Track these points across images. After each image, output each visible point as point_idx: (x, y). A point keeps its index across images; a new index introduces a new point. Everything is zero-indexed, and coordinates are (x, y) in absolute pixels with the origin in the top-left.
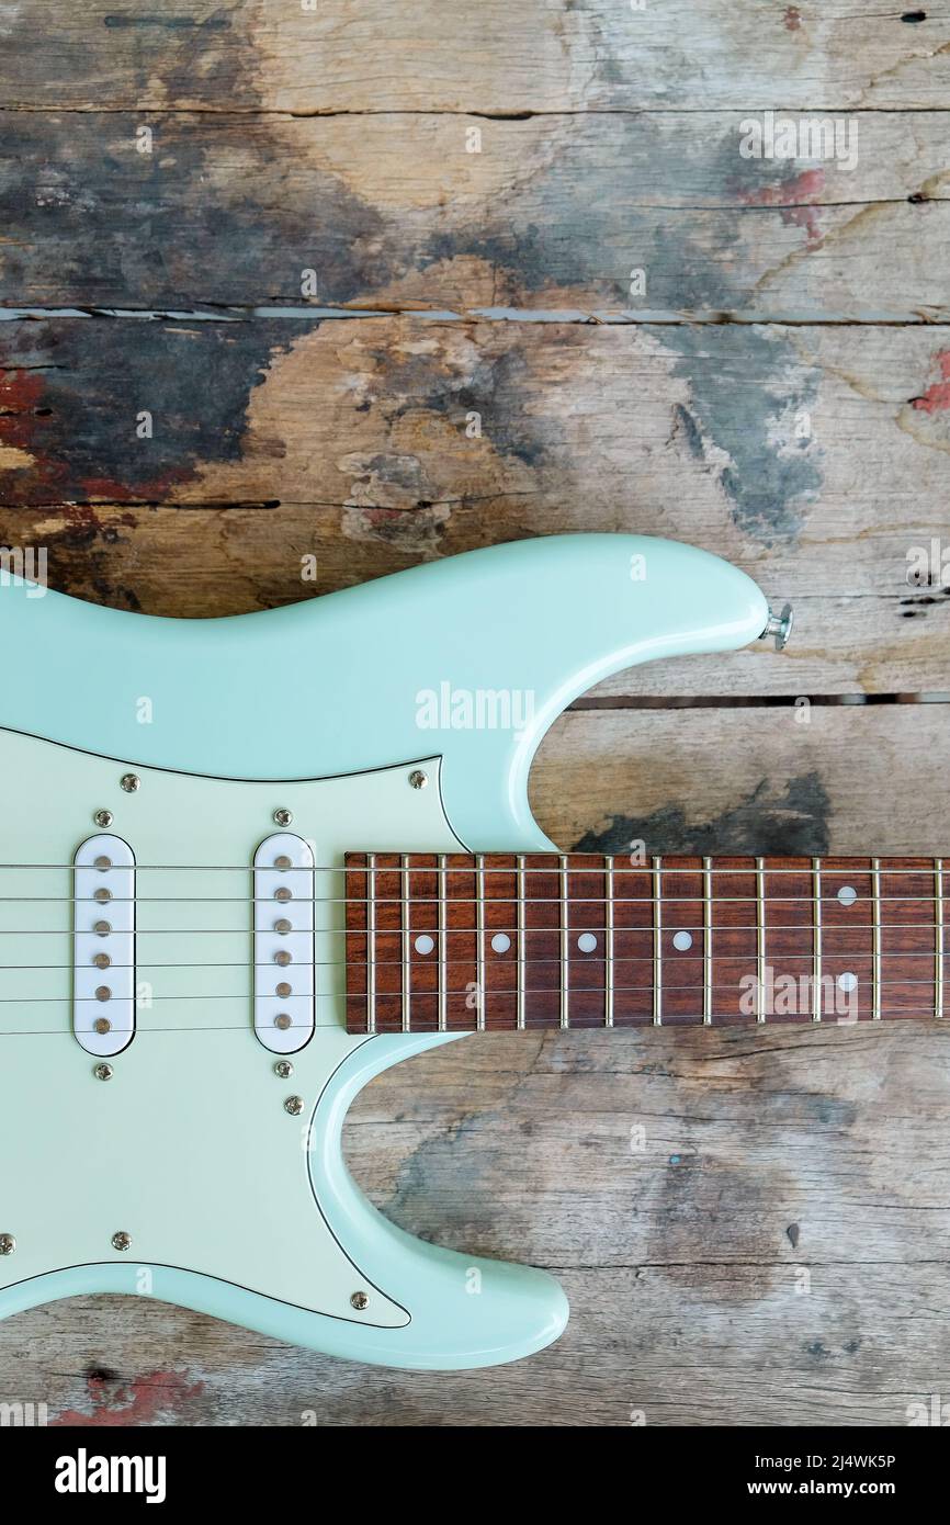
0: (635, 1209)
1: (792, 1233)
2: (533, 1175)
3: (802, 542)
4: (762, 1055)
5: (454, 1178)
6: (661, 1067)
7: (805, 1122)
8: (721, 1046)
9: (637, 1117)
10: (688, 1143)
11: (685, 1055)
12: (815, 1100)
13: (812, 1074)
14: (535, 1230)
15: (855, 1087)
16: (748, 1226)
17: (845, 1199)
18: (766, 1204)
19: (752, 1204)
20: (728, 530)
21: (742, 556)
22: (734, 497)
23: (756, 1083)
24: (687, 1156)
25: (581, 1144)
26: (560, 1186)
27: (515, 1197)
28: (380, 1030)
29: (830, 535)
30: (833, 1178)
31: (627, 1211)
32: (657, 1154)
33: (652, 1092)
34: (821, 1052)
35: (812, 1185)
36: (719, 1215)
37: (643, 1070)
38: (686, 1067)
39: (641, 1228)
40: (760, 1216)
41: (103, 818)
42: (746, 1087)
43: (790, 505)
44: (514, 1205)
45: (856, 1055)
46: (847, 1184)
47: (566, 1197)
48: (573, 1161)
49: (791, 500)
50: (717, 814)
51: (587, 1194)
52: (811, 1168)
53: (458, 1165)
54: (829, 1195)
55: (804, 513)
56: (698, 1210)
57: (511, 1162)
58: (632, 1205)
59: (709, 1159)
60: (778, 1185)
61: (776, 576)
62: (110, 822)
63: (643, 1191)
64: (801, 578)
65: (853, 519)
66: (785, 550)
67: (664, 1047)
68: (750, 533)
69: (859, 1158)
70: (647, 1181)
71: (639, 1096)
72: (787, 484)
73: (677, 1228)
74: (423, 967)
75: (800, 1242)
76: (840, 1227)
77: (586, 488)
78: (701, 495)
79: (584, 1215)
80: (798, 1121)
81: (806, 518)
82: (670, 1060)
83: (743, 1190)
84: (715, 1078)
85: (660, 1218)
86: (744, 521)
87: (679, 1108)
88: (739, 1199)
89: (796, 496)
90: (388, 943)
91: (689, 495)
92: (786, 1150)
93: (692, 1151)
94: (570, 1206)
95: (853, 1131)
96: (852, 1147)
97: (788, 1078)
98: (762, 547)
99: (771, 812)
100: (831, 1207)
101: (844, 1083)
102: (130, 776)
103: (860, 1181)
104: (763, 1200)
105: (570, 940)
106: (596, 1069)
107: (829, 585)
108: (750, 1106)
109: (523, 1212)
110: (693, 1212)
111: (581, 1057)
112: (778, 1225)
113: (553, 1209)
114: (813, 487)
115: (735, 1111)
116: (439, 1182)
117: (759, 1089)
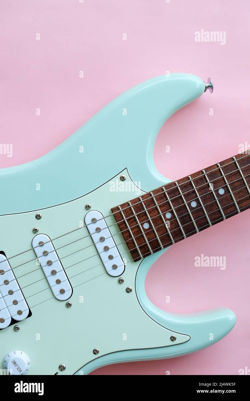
28: (144, 257)
74: (149, 232)
90: (135, 230)
105: (188, 206)
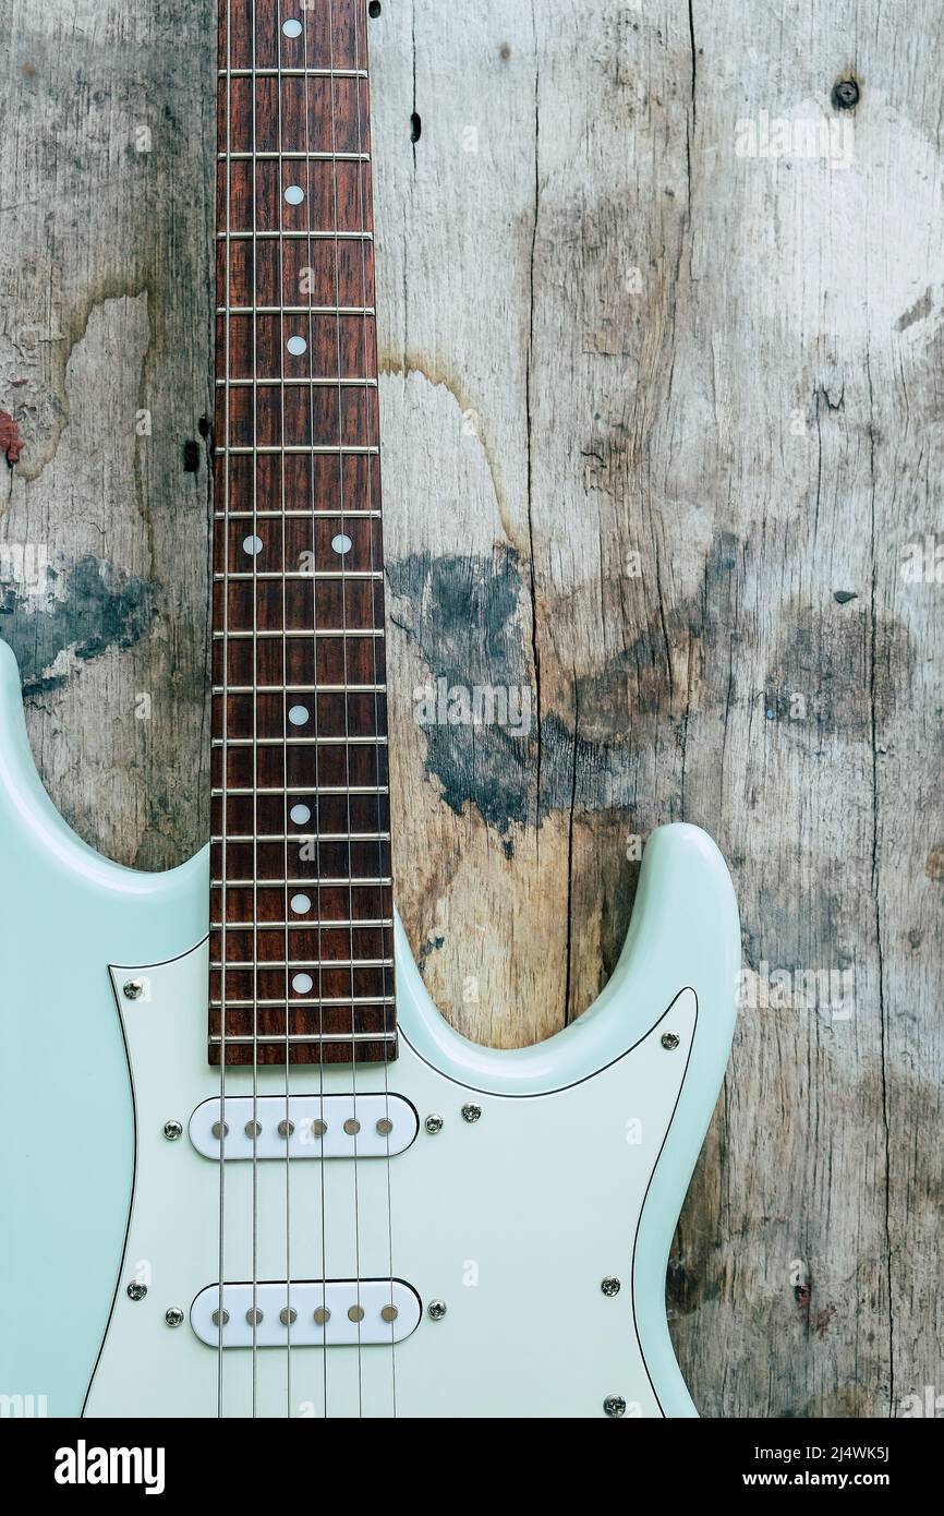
0: (818, 754)
1: (843, 598)
2: (784, 855)
3: (153, 579)
4: (667, 626)
5: (787, 935)
6: (677, 727)
7: (734, 584)
8: (658, 668)
9: (727, 750)
10: (753, 701)
11: (667, 704)
12: (712, 573)
13: (687, 576)
14: (838, 854)
15: (699, 534)
16: (835, 641)
17: (810, 545)
18: (814, 624)
19: (814, 637)
20: (138, 653)
21: (165, 639)
22: (105, 646)
23: (695, 632)
24: (766, 702)
25: (753, 808)
26: (794, 829)
27: (805, 875)
29: (146, 550)
30: (789, 556)
31: (820, 762)
32: (764, 732)
33: (703, 736)
34: (664, 567)
35: (796, 578)
36: (824, 670)
37: (681, 744)
38: (678, 703)
39: (837, 748)
40: (826, 630)
41: (173, 1318)
42: (699, 642)
43: (115, 590)
44: (813, 875)
45: (668, 531)
46: (795, 542)
47: (806, 823)
48: (770, 815)
49: (109, 589)
50: (426, 668)
51: (803, 802)
52: (779, 578)
53: (773, 931)
54: (806, 561)
55: (123, 575)
56: (819, 692)
57: (770, 878)
58: (814, 757)
59: (770, 680)
60: (795, 611)
61: (185, 605)
62: (177, 1312)
63: (801, 746)
64: (188, 580)
65: (130, 525)
66: (161, 596)
67: (658, 723)
68: (142, 630)
69: (769, 531)
70: (791, 742)
71: (707, 749)
72: (92, 592)
73: (836, 712)
75: (852, 590)
76: (838, 550)
77: (93, 797)
78: (102, 681)
79: (823, 804)
80: (733, 591)
81: (128, 574)
82: (671, 718)
83: (800, 647)
84: (690, 673)
85: (827, 729)
86: (130, 637)
87: (720, 710)
88: (809, 650)
89: (106, 584)
91: (103, 692)
92: (761, 604)
93: (762, 696)
94: (815, 819)
95: (743, 537)
96: (759, 537)
97: (689, 601)
98: (157, 619)
99: (424, 614)
100: (818, 558)
101: (696, 544)
102: (129, 1292)
103: (792, 530)
104: (810, 627)
106: (680, 793)
107: (196, 552)
108: (718, 638)
109: (820, 865)
110: (822, 696)
111: (668, 807)
112: (835, 612)
113: (817, 837)
114: (97, 566)
115: (722, 653)
116: (790, 950)
117: (700, 629)
